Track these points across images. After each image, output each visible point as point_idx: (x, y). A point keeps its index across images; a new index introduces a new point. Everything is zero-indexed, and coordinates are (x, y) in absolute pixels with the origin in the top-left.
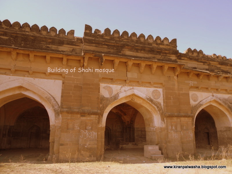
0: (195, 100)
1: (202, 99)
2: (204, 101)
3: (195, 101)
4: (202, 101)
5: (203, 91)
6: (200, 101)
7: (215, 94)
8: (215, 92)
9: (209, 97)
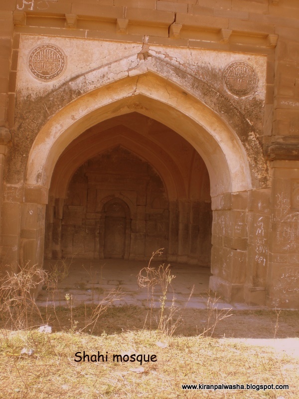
0: (44, 73)
1: (84, 71)
2: (91, 77)
3: (44, 75)
4: (81, 78)
5: (92, 36)
6: (74, 75)
7: (161, 49)
8: (154, 41)
9: (124, 62)
